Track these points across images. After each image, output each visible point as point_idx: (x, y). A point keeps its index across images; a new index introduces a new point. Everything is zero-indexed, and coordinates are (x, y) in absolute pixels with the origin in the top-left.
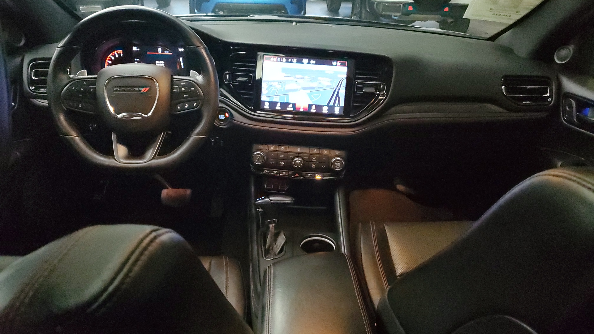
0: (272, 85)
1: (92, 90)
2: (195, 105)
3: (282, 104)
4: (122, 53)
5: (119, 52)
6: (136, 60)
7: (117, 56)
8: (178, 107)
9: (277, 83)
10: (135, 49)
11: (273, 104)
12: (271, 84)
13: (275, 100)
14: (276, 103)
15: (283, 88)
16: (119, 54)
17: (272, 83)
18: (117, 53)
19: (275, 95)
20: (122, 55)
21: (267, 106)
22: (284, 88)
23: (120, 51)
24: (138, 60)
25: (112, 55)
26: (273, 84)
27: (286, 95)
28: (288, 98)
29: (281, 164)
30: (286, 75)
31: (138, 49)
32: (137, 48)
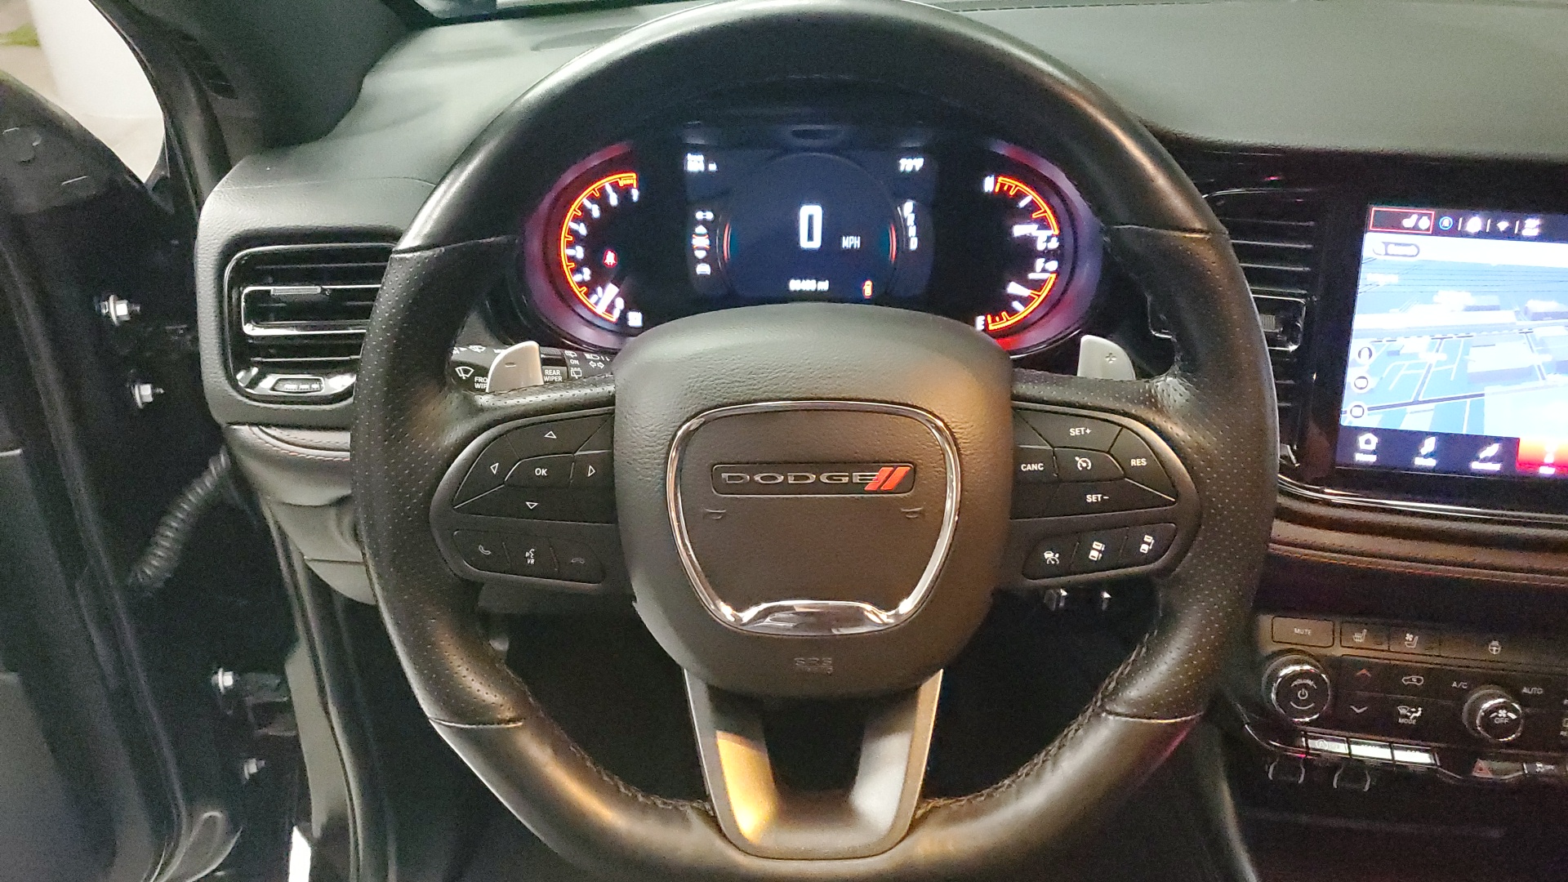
0: (1397, 353)
1: (591, 471)
2: (1144, 548)
3: (1448, 442)
4: (639, 188)
5: (621, 183)
6: (699, 215)
7: (614, 200)
8: (1049, 555)
9: (1427, 339)
10: (695, 163)
11: (1399, 442)
12: (1394, 346)
13: (1412, 421)
14: (1417, 437)
15: (1455, 367)
16: (624, 192)
17: (1401, 341)
18: (615, 185)
19: (1411, 401)
20: (635, 194)
21: (1365, 453)
22: (1464, 364)
23: (629, 179)
24: (710, 216)
25: (592, 198)
26: (1408, 345)
27: (1469, 400)
28: (1478, 413)
29: (1407, 717)
30: (1473, 301)
31: (713, 167)
32: (706, 163)
